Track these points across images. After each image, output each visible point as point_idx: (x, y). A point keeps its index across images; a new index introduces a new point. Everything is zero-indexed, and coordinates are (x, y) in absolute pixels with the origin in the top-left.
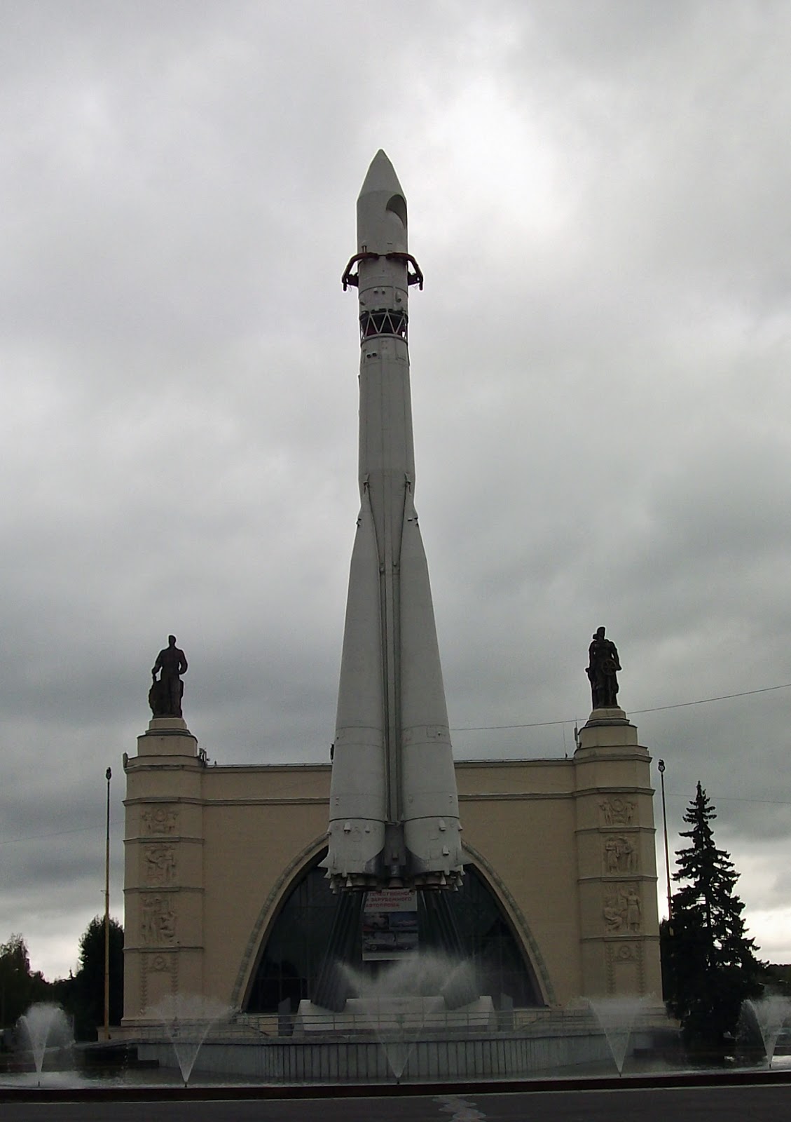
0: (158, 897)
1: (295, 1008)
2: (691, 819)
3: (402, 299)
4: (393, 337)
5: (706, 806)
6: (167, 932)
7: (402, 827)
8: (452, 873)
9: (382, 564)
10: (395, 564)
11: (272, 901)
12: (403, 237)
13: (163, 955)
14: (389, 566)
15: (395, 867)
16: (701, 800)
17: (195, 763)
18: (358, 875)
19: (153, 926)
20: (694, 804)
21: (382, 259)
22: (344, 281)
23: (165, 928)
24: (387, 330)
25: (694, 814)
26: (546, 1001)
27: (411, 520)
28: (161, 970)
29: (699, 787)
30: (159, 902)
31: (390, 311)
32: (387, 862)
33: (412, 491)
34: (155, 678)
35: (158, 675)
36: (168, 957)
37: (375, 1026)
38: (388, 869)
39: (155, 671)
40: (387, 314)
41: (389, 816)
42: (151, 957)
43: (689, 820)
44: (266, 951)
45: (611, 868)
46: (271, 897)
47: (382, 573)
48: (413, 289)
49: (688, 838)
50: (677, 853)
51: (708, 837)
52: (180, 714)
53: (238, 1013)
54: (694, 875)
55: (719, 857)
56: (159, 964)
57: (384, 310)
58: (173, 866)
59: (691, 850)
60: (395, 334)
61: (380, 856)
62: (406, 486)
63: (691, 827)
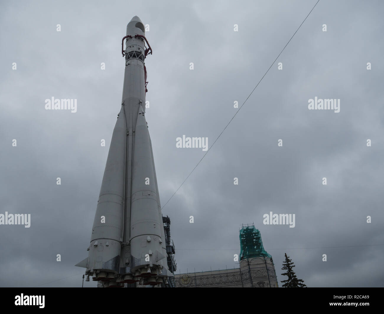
2: (284, 268)
3: (140, 48)
4: (137, 59)
5: (290, 263)
9: (128, 132)
10: (134, 131)
14: (131, 132)
16: (288, 260)
20: (285, 262)
24: (134, 57)
25: (286, 266)
27: (140, 113)
29: (286, 256)
31: (136, 51)
43: (284, 269)
47: (128, 135)
49: (285, 275)
50: (282, 282)
51: (293, 275)
55: (299, 282)
57: (133, 51)
59: (287, 281)
62: (140, 104)
63: (286, 271)
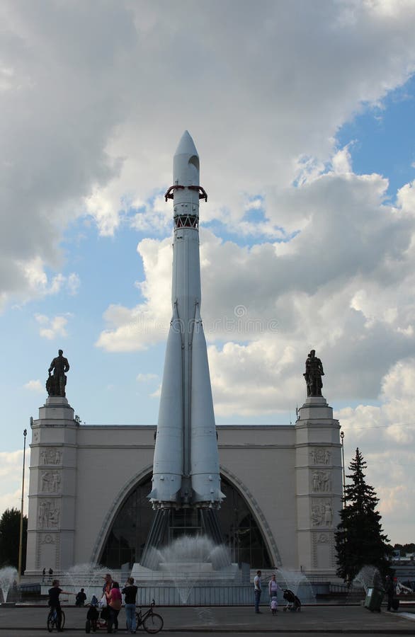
0: (49, 500)
1: (131, 568)
2: (352, 469)
3: (196, 209)
4: (191, 229)
5: (362, 462)
6: (53, 521)
7: (190, 477)
8: (215, 502)
9: (183, 344)
10: (189, 344)
11: (116, 504)
12: (197, 177)
13: (51, 534)
14: (186, 345)
15: (186, 498)
16: (358, 459)
17: (73, 423)
18: (167, 502)
19: (45, 517)
20: (355, 460)
21: (186, 189)
22: (166, 197)
23: (53, 519)
24: (188, 225)
25: (354, 466)
26: (276, 566)
28: (50, 543)
29: (357, 451)
30: (50, 504)
31: (190, 215)
32: (182, 495)
33: (199, 307)
34: (50, 374)
35: (52, 373)
36: (54, 536)
37: (173, 579)
38: (183, 499)
39: (50, 370)
40: (188, 217)
41: (184, 471)
42: (44, 535)
44: (112, 532)
45: (316, 489)
46: (115, 501)
47: (183, 349)
48: (202, 201)
49: (351, 478)
51: (362, 479)
52: (64, 395)
53: (95, 568)
54: (354, 499)
55: (368, 490)
56: (48, 539)
57: (186, 215)
58: (59, 483)
59: (353, 486)
60: (192, 227)
61: (179, 493)
62: (196, 305)
63: (353, 473)
